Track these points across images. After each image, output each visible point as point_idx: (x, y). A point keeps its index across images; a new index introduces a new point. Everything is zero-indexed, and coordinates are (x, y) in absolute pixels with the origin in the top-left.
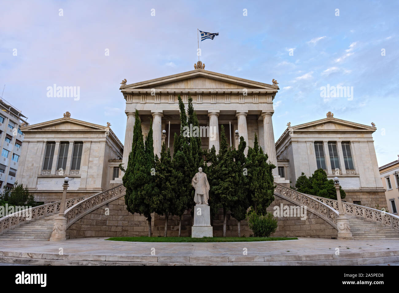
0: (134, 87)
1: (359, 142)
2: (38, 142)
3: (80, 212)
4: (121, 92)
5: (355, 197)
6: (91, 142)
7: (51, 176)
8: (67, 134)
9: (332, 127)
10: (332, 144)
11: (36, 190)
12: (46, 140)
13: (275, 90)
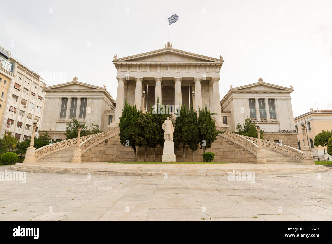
0: (123, 60)
1: (281, 99)
2: (55, 98)
3: (89, 146)
4: (114, 63)
5: (276, 137)
6: (93, 99)
7: (66, 122)
8: (76, 92)
9: (262, 89)
10: (261, 101)
11: (56, 132)
12: (61, 97)
13: (221, 63)
